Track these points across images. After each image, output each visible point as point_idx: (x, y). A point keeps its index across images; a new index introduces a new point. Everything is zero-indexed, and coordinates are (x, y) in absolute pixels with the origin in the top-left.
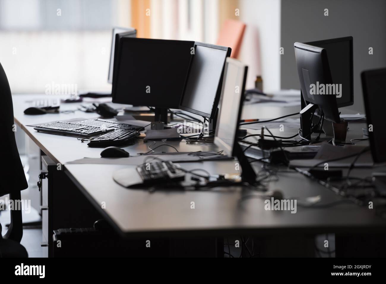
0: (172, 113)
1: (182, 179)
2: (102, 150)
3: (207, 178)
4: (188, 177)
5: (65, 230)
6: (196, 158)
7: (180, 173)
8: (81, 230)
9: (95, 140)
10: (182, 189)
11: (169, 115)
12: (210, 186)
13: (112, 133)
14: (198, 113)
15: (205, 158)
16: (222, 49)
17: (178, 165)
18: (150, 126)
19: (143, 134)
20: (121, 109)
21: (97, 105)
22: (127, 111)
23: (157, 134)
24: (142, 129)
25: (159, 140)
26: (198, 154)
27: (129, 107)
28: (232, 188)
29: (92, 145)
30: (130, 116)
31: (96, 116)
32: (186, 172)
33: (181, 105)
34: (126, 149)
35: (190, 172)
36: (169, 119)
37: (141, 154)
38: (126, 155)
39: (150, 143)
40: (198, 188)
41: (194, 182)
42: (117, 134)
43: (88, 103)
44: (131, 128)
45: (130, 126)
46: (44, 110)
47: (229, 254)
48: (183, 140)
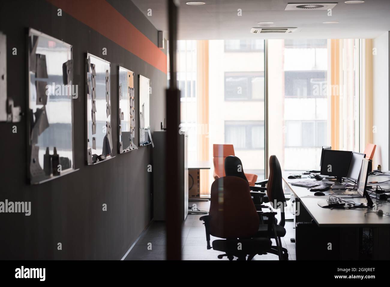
0: (344, 179)
1: (344, 204)
2: (315, 192)
3: (354, 204)
4: (346, 204)
5: (300, 223)
6: (351, 197)
7: (343, 202)
8: (306, 223)
9: (313, 189)
10: (344, 208)
11: (342, 180)
12: (355, 207)
13: (319, 186)
14: (353, 179)
15: (354, 196)
16: (362, 154)
17: (343, 199)
18: (334, 184)
19: (331, 187)
20: (324, 177)
21: (315, 175)
22: (326, 178)
23: (337, 187)
24: (332, 185)
25: (338, 189)
26: (352, 195)
27: (327, 176)
28: (364, 209)
29: (312, 191)
30: (327, 180)
31: (315, 179)
32: (346, 202)
33: (347, 176)
34: (324, 193)
35: (347, 202)
36: (343, 181)
37: (330, 195)
38: (324, 195)
39: (334, 190)
40: (350, 208)
41: (349, 206)
42: (322, 187)
43: (312, 175)
44: (327, 184)
45: (327, 183)
46: (295, 177)
47: (365, 234)
48: (347, 189)
